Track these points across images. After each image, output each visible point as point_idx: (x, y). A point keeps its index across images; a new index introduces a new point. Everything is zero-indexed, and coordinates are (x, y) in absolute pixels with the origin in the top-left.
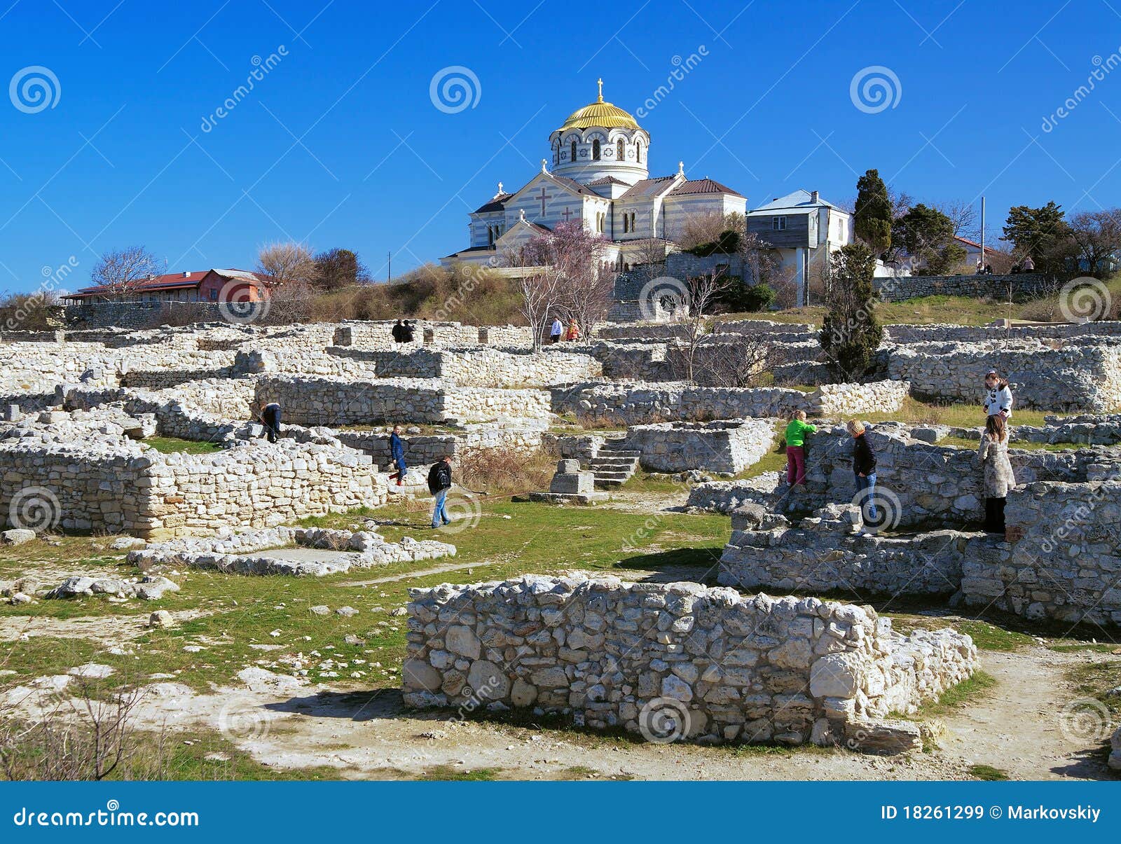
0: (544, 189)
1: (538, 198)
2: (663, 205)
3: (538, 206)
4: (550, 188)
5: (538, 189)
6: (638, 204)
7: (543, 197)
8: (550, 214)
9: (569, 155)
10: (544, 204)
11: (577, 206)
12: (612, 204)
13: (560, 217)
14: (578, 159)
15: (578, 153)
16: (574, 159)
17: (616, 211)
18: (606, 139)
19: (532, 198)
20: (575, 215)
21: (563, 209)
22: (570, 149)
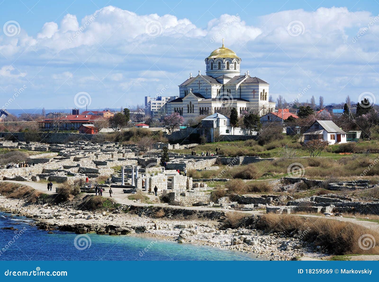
0: (199, 81)
1: (198, 84)
2: (240, 86)
3: (198, 86)
4: (201, 80)
5: (197, 81)
6: (231, 86)
7: (199, 84)
8: (201, 89)
9: (210, 67)
10: (199, 86)
11: (209, 88)
12: (224, 85)
13: (205, 91)
14: (213, 69)
15: (213, 67)
16: (212, 69)
17: (225, 88)
18: (222, 62)
19: (196, 84)
20: (209, 91)
21: (205, 88)
22: (211, 65)
